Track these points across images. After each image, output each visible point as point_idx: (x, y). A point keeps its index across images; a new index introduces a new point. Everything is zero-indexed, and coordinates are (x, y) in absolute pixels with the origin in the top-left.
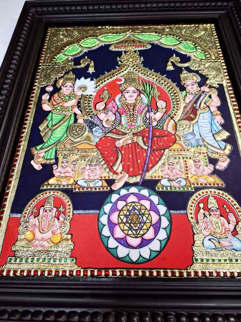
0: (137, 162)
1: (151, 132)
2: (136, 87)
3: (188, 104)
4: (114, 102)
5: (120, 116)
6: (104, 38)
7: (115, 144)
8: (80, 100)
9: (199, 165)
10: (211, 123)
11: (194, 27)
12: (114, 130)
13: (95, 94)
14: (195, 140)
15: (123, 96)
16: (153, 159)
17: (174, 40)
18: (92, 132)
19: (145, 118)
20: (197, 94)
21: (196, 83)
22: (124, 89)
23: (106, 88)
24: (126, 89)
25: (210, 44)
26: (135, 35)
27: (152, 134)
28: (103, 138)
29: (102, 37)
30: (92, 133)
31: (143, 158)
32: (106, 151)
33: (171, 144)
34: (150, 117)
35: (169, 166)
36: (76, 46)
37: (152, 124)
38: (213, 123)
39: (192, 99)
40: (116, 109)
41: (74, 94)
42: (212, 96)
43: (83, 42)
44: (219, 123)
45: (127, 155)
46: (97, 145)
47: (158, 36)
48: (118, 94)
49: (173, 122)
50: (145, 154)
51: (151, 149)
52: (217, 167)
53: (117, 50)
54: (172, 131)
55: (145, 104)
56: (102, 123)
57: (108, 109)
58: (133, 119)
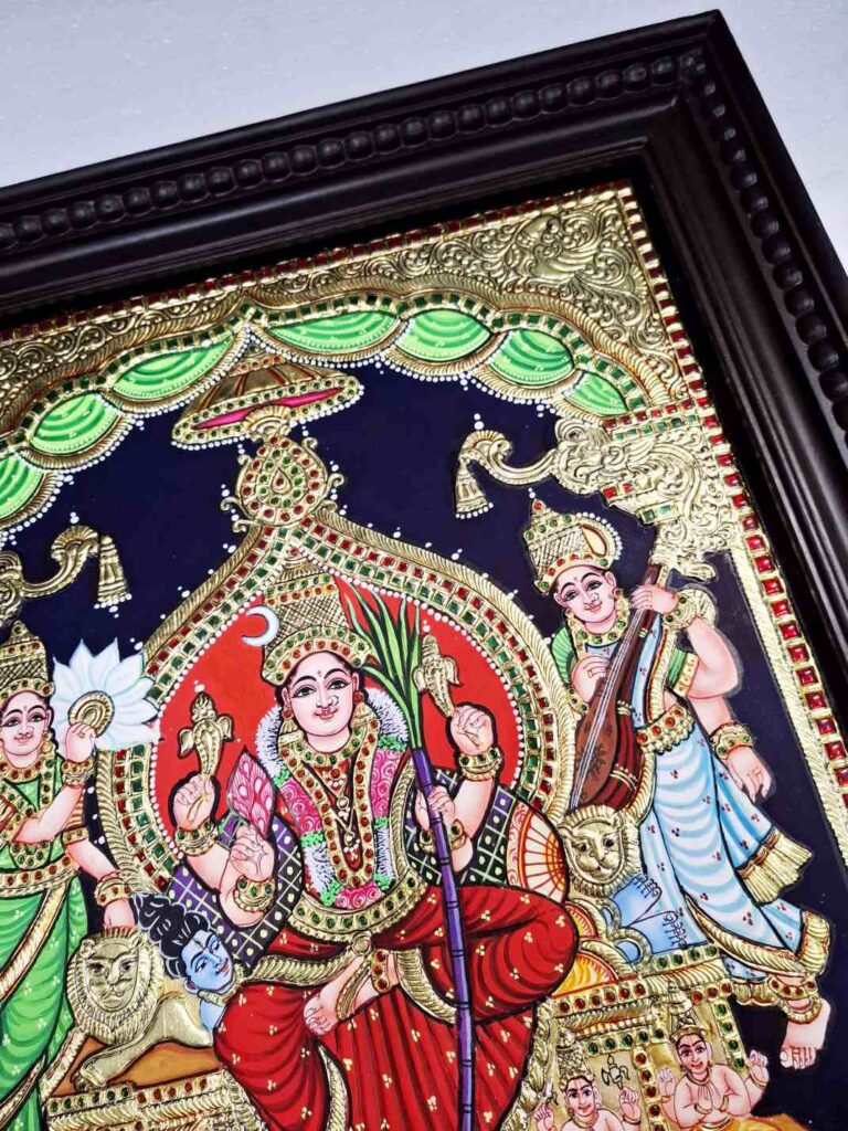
0: (424, 1106)
1: (456, 911)
2: (339, 652)
3: (590, 703)
4: (256, 766)
5: (297, 841)
6: (139, 382)
7: (304, 1019)
8: (91, 790)
9: (705, 1064)
10: (718, 803)
11: (543, 225)
12: (284, 940)
13: (154, 734)
14: (661, 919)
15: (288, 723)
16: (491, 1073)
17: (463, 325)
18: (183, 967)
19: (413, 831)
20: (621, 641)
21: (604, 572)
22: (286, 673)
23: (200, 688)
24: (293, 672)
25: (631, 312)
26: (276, 332)
27: (462, 920)
28: (242, 1000)
29: (123, 376)
30: (184, 974)
31: (448, 1078)
32: (270, 1074)
33: (559, 968)
34: (433, 821)
35: (574, 1102)
36: (12, 460)
37: (451, 863)
38: (724, 800)
39: (603, 675)
40: (269, 804)
41: (57, 755)
42: (695, 636)
43: (40, 426)
44: (752, 792)
45: (369, 1077)
46: (221, 1047)
47: (383, 313)
48: (263, 713)
49: (546, 831)
50: (451, 1055)
51: (471, 1014)
52: (787, 1060)
53: (208, 440)
54: (550, 885)
55: (398, 746)
56: (218, 906)
57: (232, 813)
58: (356, 846)
